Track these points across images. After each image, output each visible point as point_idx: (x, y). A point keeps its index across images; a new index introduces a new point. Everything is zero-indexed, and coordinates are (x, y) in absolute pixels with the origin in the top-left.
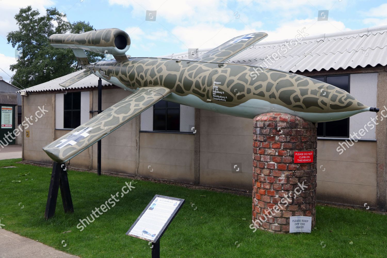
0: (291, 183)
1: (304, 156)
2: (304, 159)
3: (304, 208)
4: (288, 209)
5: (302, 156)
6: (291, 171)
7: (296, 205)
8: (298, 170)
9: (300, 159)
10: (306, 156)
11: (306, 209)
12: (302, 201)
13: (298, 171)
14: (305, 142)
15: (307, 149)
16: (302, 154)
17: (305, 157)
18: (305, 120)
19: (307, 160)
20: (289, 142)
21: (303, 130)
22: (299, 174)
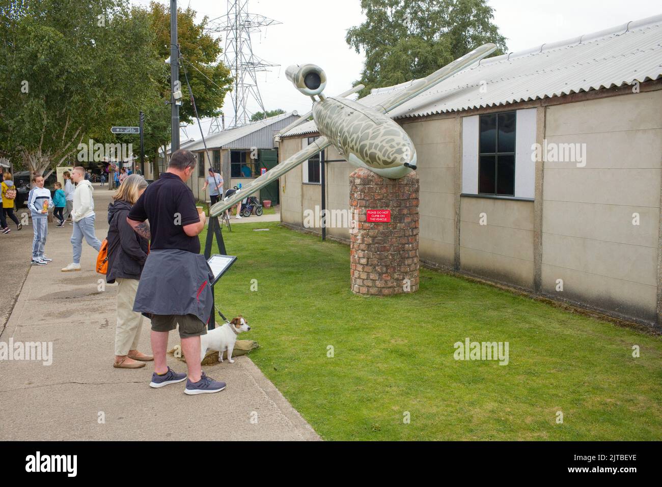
0: (365, 243)
1: (377, 214)
2: (377, 218)
3: (379, 270)
4: (365, 270)
5: (375, 214)
6: (365, 229)
7: (371, 266)
8: (372, 229)
9: (373, 218)
10: (379, 214)
11: (382, 271)
12: (376, 262)
13: (372, 231)
14: (379, 200)
15: (381, 207)
16: (375, 213)
17: (378, 216)
18: (380, 176)
19: (381, 219)
20: (363, 199)
21: (375, 186)
22: (372, 234)
